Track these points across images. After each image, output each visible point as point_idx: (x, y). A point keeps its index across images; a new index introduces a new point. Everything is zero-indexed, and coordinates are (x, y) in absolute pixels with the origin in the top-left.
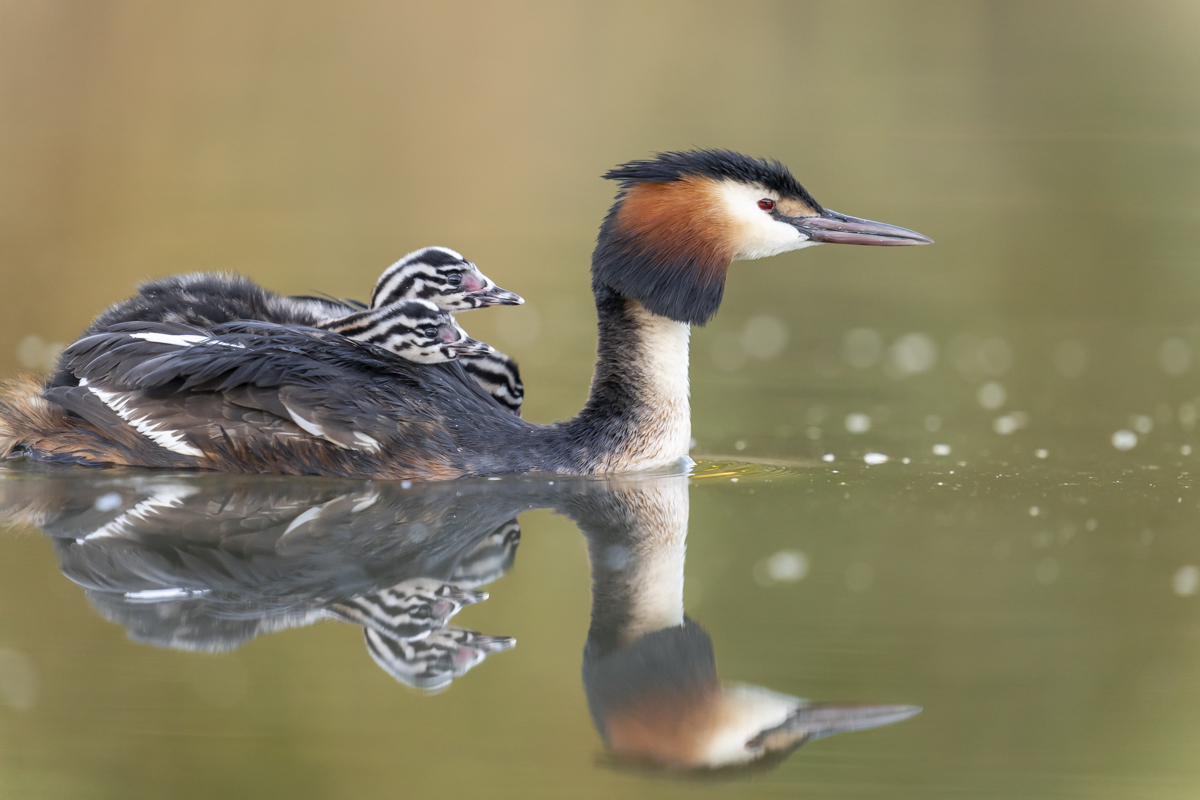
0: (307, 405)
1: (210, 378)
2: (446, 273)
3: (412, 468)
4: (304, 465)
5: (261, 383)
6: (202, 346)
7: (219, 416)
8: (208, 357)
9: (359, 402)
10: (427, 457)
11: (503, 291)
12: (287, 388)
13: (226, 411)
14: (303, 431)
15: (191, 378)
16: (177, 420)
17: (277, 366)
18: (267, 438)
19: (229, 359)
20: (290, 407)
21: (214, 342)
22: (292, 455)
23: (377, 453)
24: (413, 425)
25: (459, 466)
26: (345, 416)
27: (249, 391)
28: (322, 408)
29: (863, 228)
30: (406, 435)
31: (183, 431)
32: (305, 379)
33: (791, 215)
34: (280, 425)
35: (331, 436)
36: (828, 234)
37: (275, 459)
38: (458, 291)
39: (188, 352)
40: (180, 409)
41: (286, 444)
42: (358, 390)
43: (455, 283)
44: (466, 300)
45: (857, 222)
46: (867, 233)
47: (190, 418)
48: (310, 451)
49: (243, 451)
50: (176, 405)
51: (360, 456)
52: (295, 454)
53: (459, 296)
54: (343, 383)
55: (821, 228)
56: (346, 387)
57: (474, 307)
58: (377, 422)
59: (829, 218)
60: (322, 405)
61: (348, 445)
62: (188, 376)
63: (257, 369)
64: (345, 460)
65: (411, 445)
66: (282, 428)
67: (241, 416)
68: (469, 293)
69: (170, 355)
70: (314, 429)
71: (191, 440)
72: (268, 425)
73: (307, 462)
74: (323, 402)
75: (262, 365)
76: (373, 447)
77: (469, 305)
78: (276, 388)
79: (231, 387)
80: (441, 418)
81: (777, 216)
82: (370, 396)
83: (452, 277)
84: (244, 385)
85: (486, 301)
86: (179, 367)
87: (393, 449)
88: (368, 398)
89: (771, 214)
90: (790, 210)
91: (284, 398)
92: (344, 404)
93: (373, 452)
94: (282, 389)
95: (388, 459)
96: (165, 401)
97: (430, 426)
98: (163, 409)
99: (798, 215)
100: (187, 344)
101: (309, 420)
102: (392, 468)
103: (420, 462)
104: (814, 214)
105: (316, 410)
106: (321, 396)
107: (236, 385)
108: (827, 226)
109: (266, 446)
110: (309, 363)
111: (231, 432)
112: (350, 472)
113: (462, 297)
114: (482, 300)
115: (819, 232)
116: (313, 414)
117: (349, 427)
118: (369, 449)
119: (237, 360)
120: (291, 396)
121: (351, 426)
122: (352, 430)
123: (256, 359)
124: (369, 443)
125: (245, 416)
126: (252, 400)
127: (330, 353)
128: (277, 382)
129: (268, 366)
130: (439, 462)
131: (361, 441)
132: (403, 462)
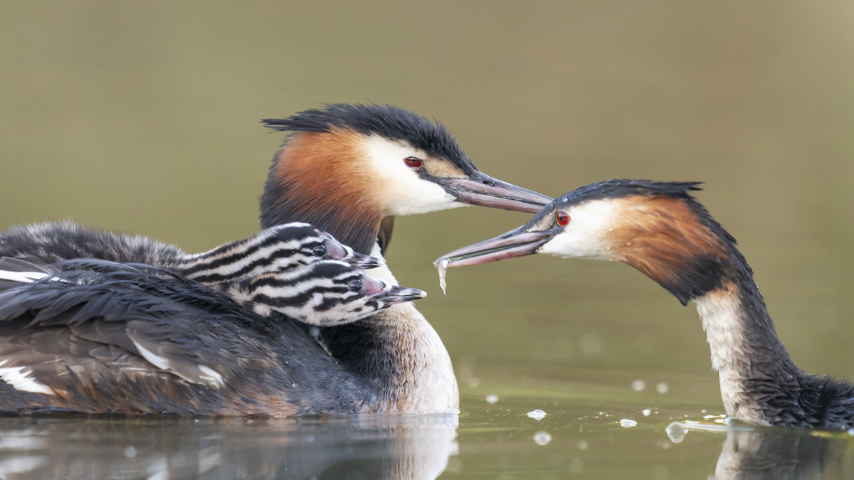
0: (153, 339)
1: (60, 312)
2: (345, 281)
3: (254, 403)
4: (152, 401)
5: (109, 317)
6: (45, 282)
7: (65, 352)
8: (54, 293)
9: (201, 336)
10: (266, 393)
11: (403, 289)
12: (134, 322)
13: (73, 347)
14: (150, 365)
15: (42, 312)
16: (24, 356)
17: (124, 300)
18: (113, 373)
19: (77, 293)
20: (138, 342)
21: (56, 279)
22: (140, 391)
23: (221, 388)
24: (252, 361)
25: (295, 402)
26: (190, 350)
27: (96, 325)
28: (168, 343)
29: (508, 193)
30: (247, 369)
31: (30, 367)
32: (149, 313)
33: (439, 175)
34: (126, 360)
35: (178, 370)
36: (474, 196)
37: (123, 396)
38: (360, 296)
39: (35, 287)
40: (26, 345)
41: (133, 379)
42: (200, 325)
43: (355, 289)
44: (368, 304)
45: (504, 186)
46: (512, 198)
47: (37, 354)
48: (157, 386)
49: (91, 386)
50: (21, 341)
51: (205, 391)
52: (142, 389)
53: (361, 302)
54: (185, 318)
55: (468, 190)
56: (188, 321)
57: (376, 309)
58: (220, 356)
59: (478, 180)
60: (168, 340)
61: (194, 379)
62: (38, 311)
63: (103, 305)
64: (191, 396)
65: (251, 380)
66: (128, 363)
67: (88, 352)
68: (371, 297)
69: (17, 290)
70: (161, 362)
71: (39, 376)
72: (115, 361)
73: (155, 398)
74: (169, 336)
75: (109, 299)
76: (217, 381)
77: (371, 308)
78: (123, 322)
79: (80, 322)
80: (274, 355)
81: (424, 175)
82: (211, 331)
83: (351, 284)
84: (92, 320)
85: (389, 301)
86: (29, 302)
87: (236, 381)
88: (209, 332)
89: (418, 172)
90: (437, 171)
91: (132, 333)
92: (188, 337)
93: (218, 387)
94: (130, 324)
95: (231, 393)
96: (11, 338)
97: (266, 363)
98: (9, 346)
99: (445, 175)
100: (31, 281)
101: (156, 353)
102: (237, 404)
103: (262, 398)
104: (463, 176)
105: (162, 345)
106: (168, 331)
107: (86, 319)
108: (474, 188)
109: (113, 382)
110: (152, 299)
111: (77, 369)
112: (197, 407)
113: (365, 302)
114: (384, 301)
115: (466, 194)
116: (160, 349)
117: (195, 361)
118: (214, 383)
119: (85, 295)
120: (138, 331)
121: (197, 360)
122: (197, 364)
123: (102, 294)
124: (213, 377)
125: (91, 352)
126: (100, 334)
127: (170, 289)
128: (124, 317)
129: (114, 301)
130: (278, 397)
131: (207, 375)
132: (246, 397)
